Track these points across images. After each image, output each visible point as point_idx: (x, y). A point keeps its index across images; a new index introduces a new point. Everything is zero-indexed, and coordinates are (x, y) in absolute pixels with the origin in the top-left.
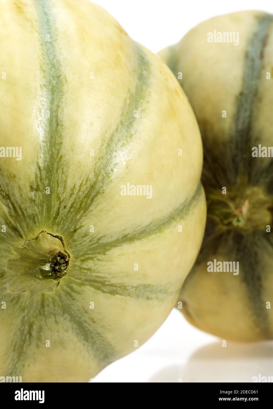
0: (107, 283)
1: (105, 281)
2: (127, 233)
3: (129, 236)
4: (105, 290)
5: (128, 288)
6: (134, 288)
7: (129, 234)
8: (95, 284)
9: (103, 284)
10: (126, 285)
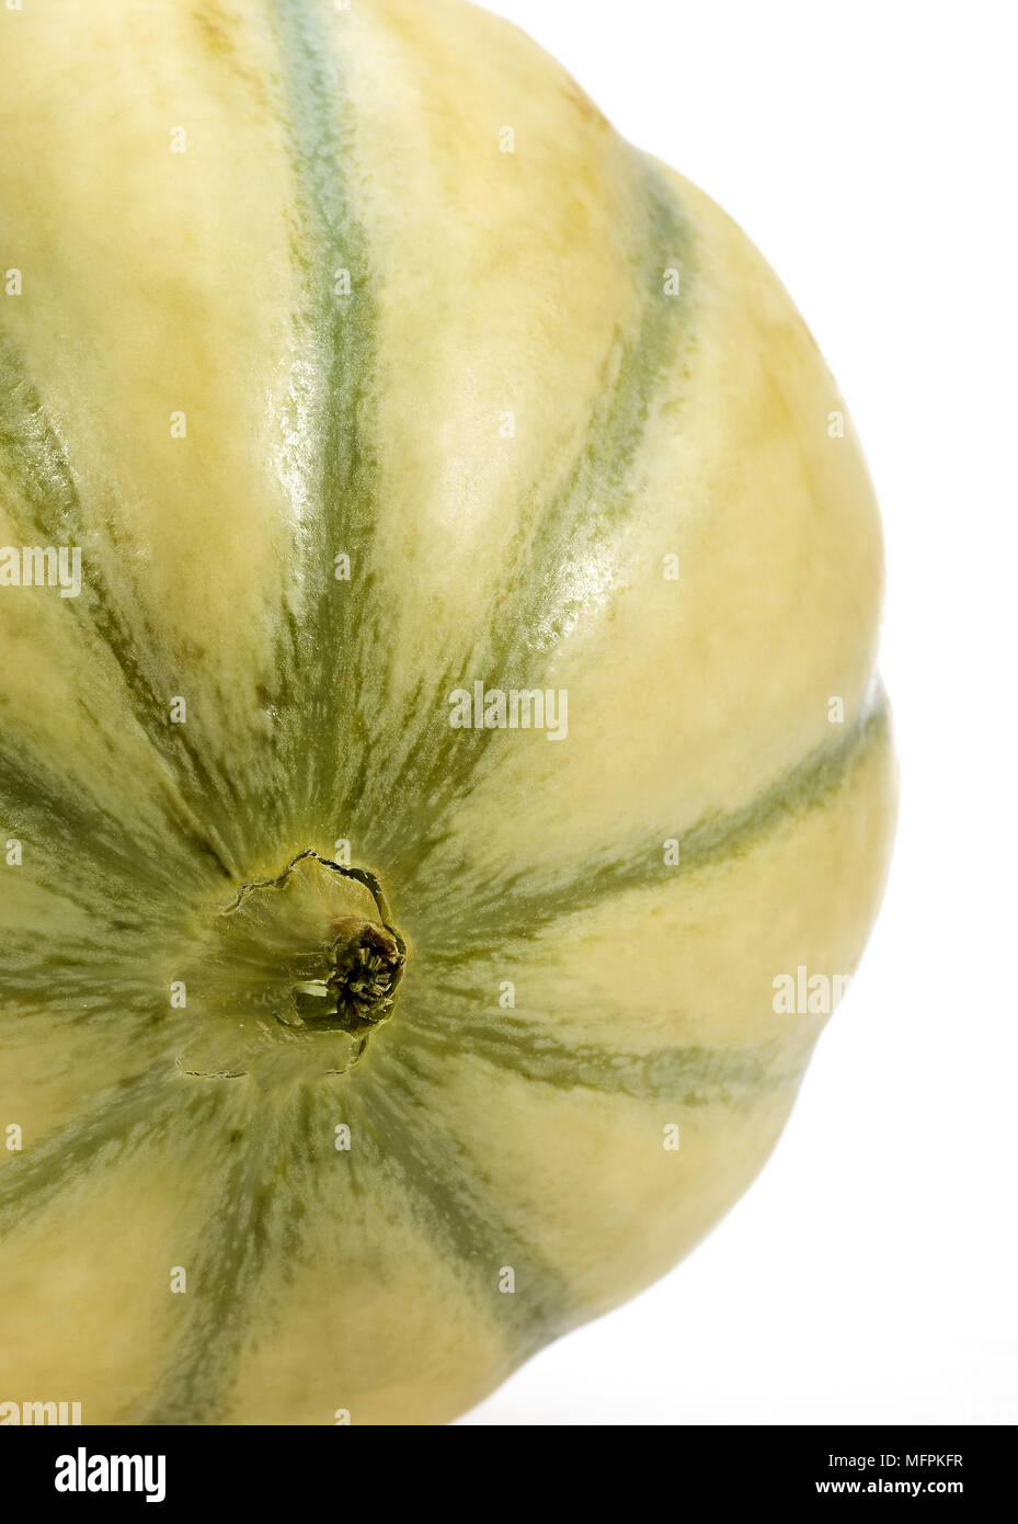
0: (539, 1044)
1: (533, 1037)
2: (613, 860)
3: (621, 871)
4: (534, 1069)
5: (615, 1062)
6: (640, 1065)
7: (620, 863)
8: (498, 1048)
9: (526, 1046)
10: (611, 1050)
